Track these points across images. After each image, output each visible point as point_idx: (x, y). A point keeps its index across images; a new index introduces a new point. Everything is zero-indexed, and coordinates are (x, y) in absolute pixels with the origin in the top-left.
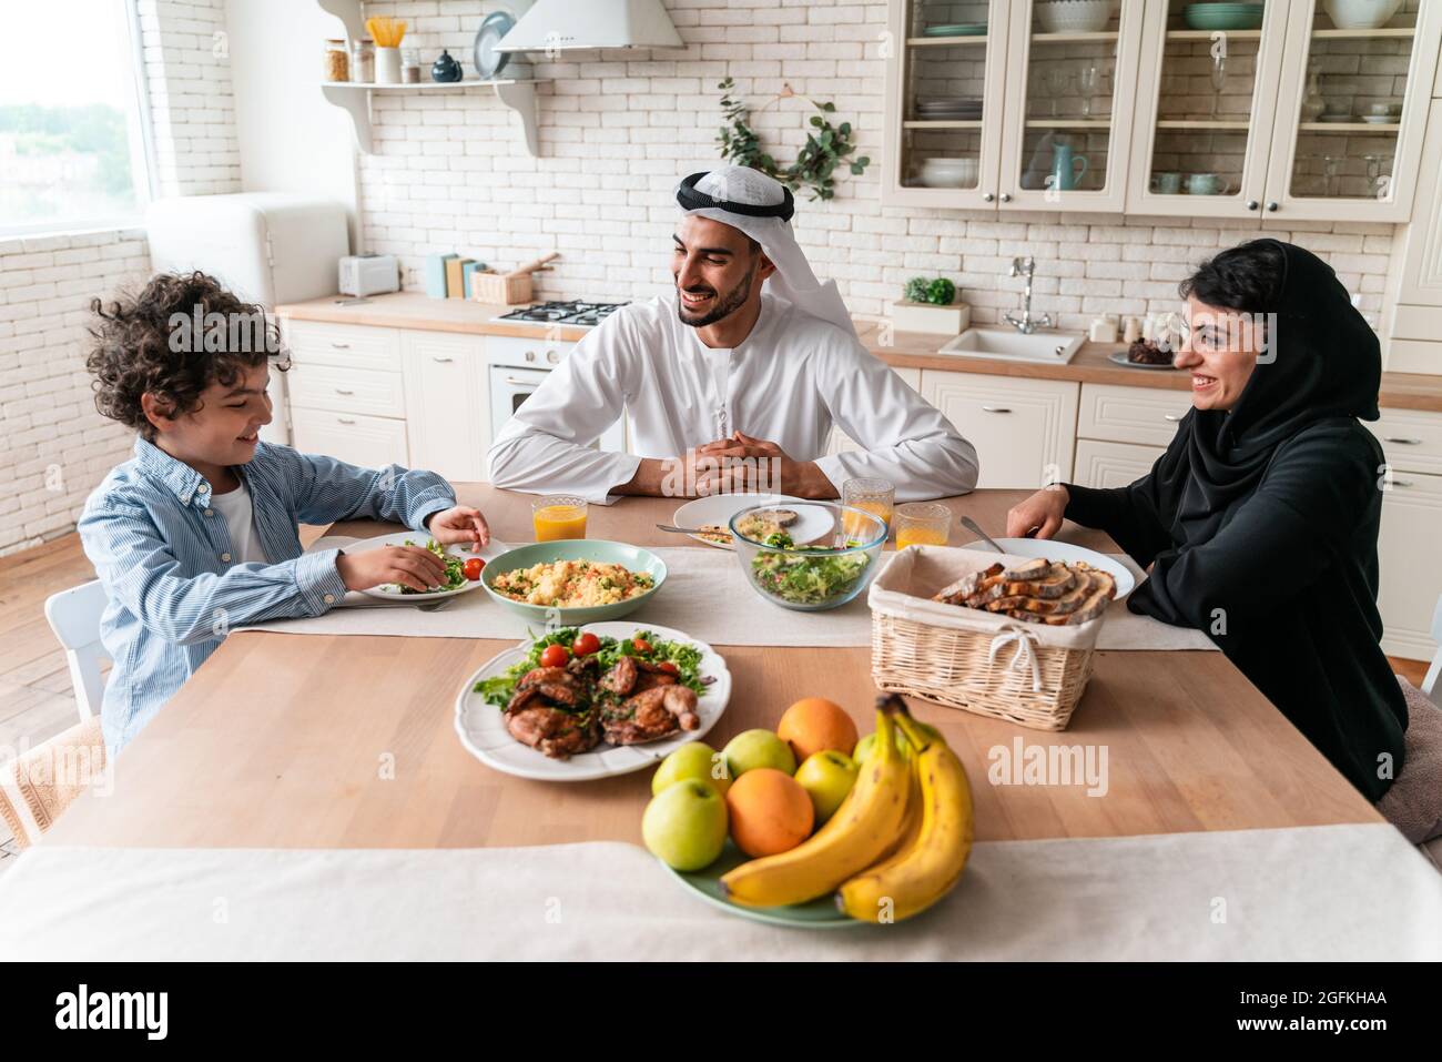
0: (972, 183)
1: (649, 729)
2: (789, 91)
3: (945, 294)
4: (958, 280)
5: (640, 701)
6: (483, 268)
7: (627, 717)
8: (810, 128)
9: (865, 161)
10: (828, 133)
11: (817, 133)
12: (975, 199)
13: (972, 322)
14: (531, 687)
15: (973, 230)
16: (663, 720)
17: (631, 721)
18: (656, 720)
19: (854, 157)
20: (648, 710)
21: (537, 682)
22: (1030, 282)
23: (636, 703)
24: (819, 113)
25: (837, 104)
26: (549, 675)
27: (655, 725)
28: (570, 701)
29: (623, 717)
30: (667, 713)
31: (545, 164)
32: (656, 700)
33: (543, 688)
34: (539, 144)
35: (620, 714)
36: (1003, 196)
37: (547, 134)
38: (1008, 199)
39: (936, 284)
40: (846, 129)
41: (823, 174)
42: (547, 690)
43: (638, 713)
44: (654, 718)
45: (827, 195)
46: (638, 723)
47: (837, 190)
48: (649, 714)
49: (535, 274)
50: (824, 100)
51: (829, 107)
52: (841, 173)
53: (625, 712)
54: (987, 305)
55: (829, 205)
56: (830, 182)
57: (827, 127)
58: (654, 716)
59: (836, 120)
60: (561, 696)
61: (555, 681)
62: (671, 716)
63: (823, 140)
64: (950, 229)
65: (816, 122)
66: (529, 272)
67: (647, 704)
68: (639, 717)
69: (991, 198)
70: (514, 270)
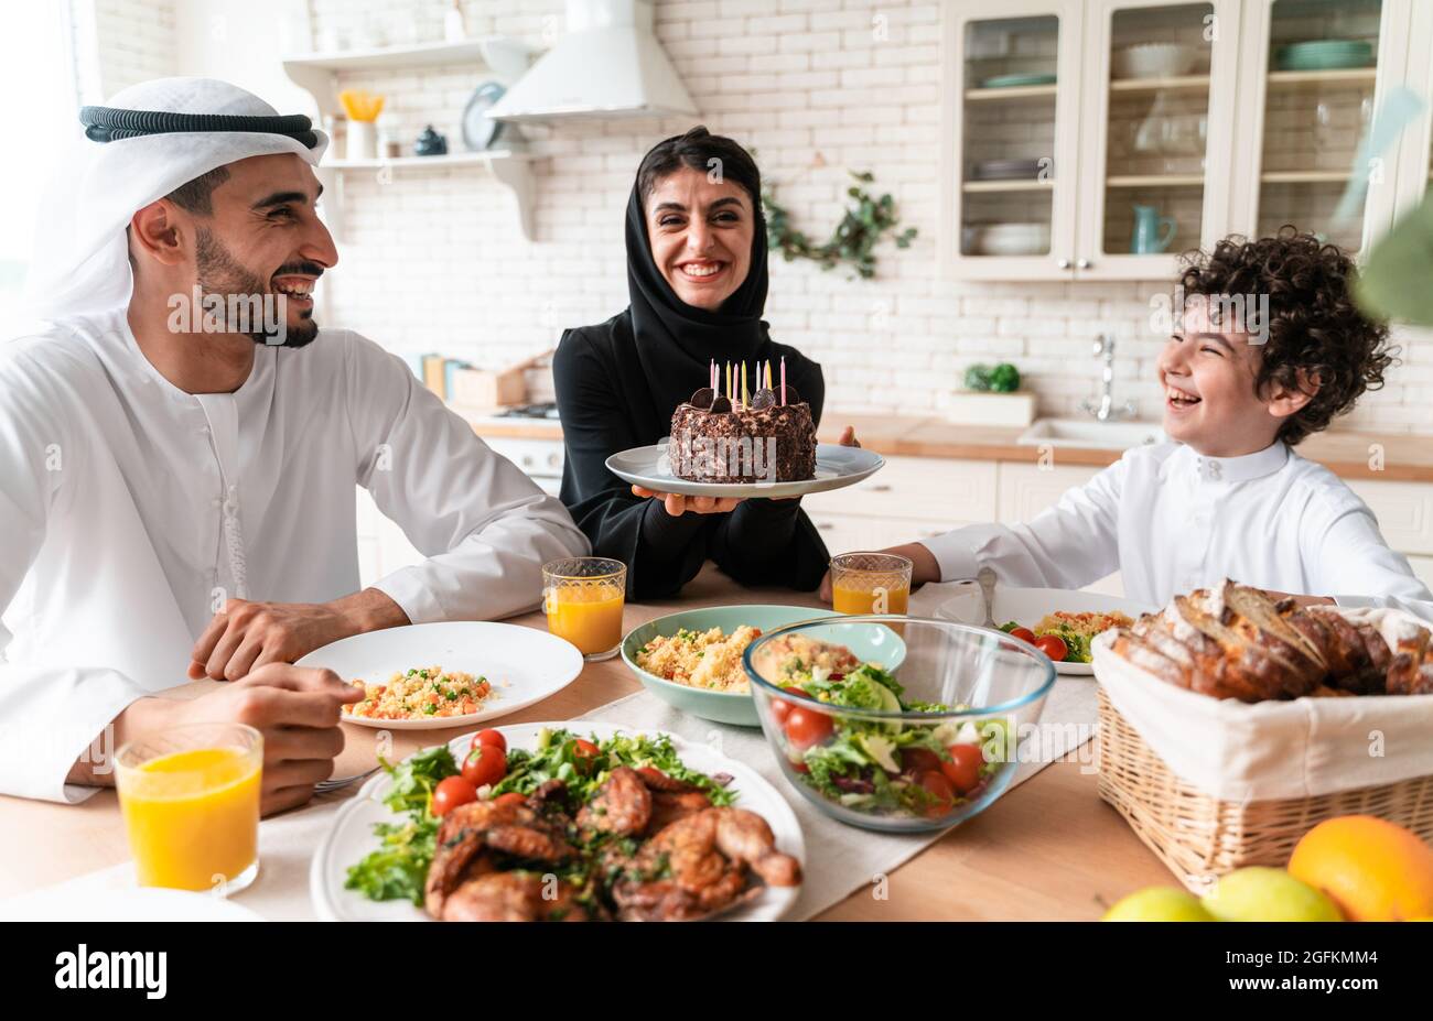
0: (1044, 251)
1: (706, 894)
2: (820, 161)
3: (1011, 381)
4: (1023, 366)
5: (672, 842)
6: (467, 367)
7: (658, 875)
8: (846, 199)
9: (913, 233)
10: (868, 206)
11: (855, 206)
12: (1049, 268)
13: (1041, 413)
14: (470, 837)
15: (1039, 308)
16: (724, 872)
17: (667, 880)
18: (712, 874)
19: (900, 230)
20: (694, 858)
21: (480, 827)
22: (1110, 363)
23: (666, 846)
24: (857, 184)
25: (876, 173)
26: (493, 812)
27: (715, 883)
28: (548, 854)
29: (648, 875)
30: (727, 859)
31: (539, 250)
32: (701, 836)
33: (493, 837)
34: (534, 227)
35: (641, 870)
36: (1082, 263)
37: (543, 216)
38: (1088, 266)
39: (1000, 370)
40: (886, 201)
41: (863, 249)
42: (501, 838)
43: (676, 864)
44: (709, 872)
45: (868, 274)
46: (680, 883)
47: (879, 269)
48: (699, 865)
49: (529, 373)
50: (862, 170)
51: (867, 177)
52: (883, 249)
53: (649, 865)
54: (1057, 393)
55: (870, 285)
56: (870, 260)
57: (865, 199)
58: (705, 868)
59: (875, 191)
60: (531, 846)
61: (510, 823)
62: (736, 864)
63: (863, 212)
64: (1012, 307)
65: (854, 193)
66: (521, 370)
67: (688, 845)
68: (680, 872)
69: (1068, 266)
70: (504, 368)
